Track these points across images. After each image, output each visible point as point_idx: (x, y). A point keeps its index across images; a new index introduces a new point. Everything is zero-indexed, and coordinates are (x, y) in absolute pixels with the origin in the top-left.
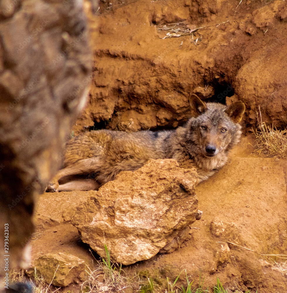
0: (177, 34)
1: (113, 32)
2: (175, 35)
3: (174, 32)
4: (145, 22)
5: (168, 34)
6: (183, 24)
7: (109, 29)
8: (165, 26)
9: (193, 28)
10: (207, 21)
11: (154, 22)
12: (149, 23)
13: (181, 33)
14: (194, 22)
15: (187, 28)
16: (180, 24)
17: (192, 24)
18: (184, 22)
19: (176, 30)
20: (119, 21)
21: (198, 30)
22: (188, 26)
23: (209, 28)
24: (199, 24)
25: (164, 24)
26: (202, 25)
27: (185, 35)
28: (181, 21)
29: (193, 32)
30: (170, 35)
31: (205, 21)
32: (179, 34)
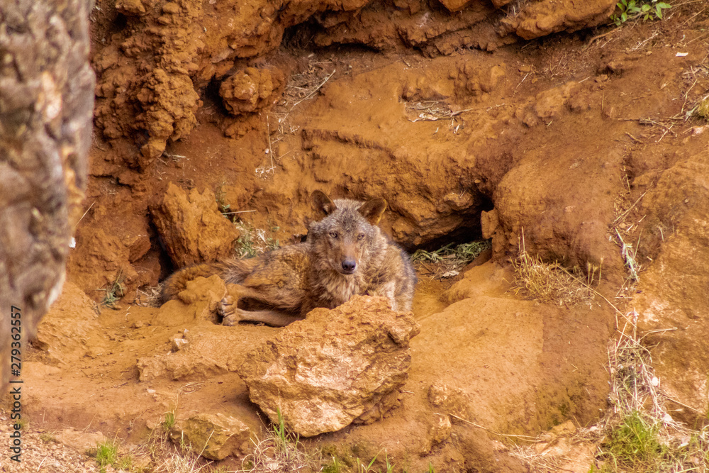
0: (434, 116)
1: (348, 107)
2: (430, 117)
3: (431, 114)
4: (392, 97)
5: (422, 116)
6: (443, 103)
7: (342, 102)
8: (420, 103)
9: (456, 109)
10: (476, 101)
11: (405, 98)
12: (397, 98)
13: (439, 116)
14: (459, 101)
15: (449, 109)
16: (440, 102)
17: (456, 103)
18: (446, 101)
19: (433, 111)
20: (358, 91)
21: (462, 112)
22: (450, 106)
23: (477, 111)
24: (465, 105)
25: (419, 101)
26: (469, 107)
27: (445, 119)
28: (442, 99)
29: (456, 115)
30: (423, 117)
31: (473, 101)
32: (436, 116)
